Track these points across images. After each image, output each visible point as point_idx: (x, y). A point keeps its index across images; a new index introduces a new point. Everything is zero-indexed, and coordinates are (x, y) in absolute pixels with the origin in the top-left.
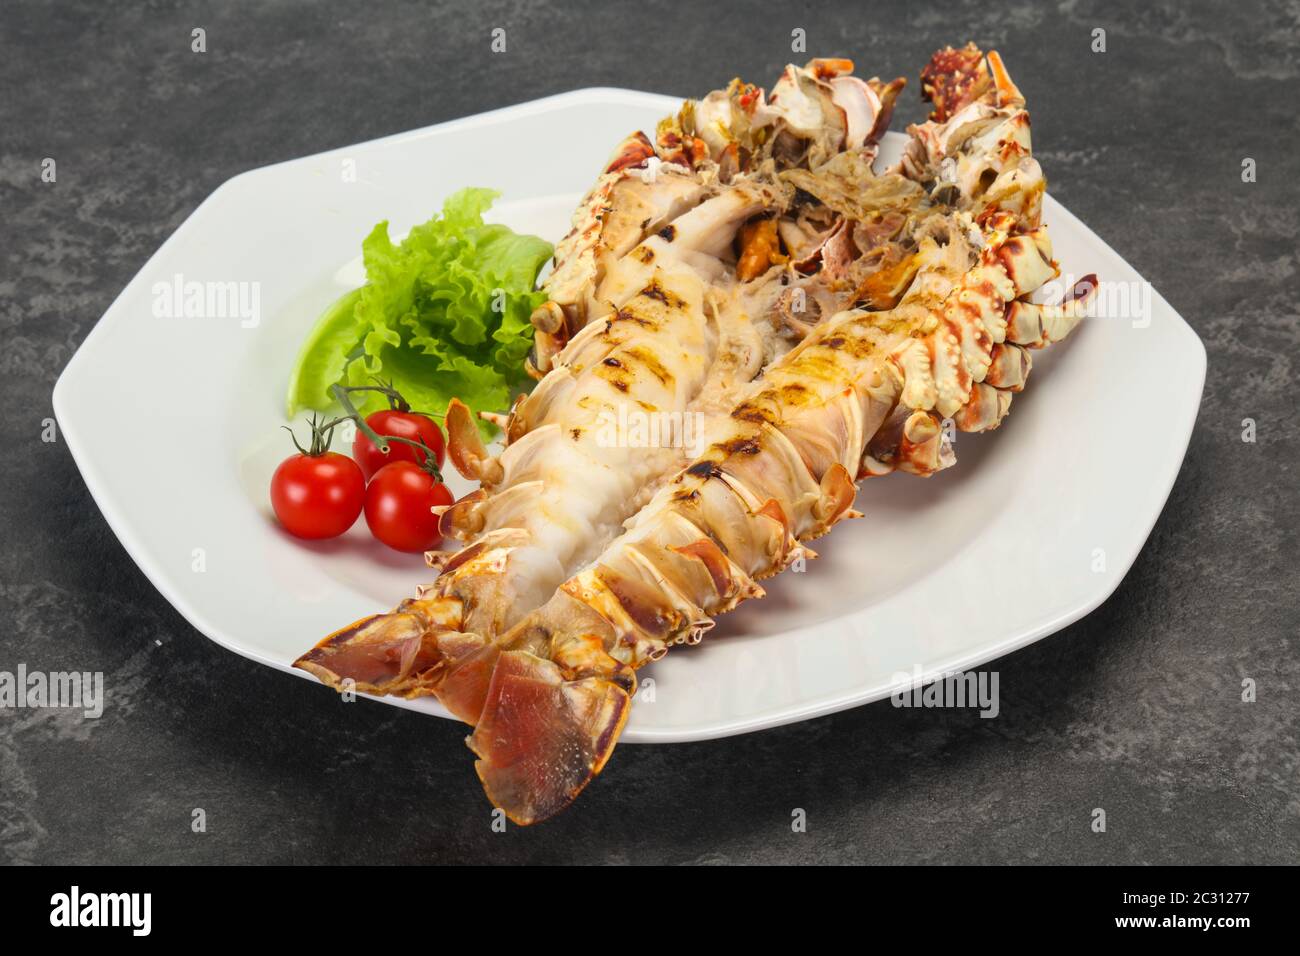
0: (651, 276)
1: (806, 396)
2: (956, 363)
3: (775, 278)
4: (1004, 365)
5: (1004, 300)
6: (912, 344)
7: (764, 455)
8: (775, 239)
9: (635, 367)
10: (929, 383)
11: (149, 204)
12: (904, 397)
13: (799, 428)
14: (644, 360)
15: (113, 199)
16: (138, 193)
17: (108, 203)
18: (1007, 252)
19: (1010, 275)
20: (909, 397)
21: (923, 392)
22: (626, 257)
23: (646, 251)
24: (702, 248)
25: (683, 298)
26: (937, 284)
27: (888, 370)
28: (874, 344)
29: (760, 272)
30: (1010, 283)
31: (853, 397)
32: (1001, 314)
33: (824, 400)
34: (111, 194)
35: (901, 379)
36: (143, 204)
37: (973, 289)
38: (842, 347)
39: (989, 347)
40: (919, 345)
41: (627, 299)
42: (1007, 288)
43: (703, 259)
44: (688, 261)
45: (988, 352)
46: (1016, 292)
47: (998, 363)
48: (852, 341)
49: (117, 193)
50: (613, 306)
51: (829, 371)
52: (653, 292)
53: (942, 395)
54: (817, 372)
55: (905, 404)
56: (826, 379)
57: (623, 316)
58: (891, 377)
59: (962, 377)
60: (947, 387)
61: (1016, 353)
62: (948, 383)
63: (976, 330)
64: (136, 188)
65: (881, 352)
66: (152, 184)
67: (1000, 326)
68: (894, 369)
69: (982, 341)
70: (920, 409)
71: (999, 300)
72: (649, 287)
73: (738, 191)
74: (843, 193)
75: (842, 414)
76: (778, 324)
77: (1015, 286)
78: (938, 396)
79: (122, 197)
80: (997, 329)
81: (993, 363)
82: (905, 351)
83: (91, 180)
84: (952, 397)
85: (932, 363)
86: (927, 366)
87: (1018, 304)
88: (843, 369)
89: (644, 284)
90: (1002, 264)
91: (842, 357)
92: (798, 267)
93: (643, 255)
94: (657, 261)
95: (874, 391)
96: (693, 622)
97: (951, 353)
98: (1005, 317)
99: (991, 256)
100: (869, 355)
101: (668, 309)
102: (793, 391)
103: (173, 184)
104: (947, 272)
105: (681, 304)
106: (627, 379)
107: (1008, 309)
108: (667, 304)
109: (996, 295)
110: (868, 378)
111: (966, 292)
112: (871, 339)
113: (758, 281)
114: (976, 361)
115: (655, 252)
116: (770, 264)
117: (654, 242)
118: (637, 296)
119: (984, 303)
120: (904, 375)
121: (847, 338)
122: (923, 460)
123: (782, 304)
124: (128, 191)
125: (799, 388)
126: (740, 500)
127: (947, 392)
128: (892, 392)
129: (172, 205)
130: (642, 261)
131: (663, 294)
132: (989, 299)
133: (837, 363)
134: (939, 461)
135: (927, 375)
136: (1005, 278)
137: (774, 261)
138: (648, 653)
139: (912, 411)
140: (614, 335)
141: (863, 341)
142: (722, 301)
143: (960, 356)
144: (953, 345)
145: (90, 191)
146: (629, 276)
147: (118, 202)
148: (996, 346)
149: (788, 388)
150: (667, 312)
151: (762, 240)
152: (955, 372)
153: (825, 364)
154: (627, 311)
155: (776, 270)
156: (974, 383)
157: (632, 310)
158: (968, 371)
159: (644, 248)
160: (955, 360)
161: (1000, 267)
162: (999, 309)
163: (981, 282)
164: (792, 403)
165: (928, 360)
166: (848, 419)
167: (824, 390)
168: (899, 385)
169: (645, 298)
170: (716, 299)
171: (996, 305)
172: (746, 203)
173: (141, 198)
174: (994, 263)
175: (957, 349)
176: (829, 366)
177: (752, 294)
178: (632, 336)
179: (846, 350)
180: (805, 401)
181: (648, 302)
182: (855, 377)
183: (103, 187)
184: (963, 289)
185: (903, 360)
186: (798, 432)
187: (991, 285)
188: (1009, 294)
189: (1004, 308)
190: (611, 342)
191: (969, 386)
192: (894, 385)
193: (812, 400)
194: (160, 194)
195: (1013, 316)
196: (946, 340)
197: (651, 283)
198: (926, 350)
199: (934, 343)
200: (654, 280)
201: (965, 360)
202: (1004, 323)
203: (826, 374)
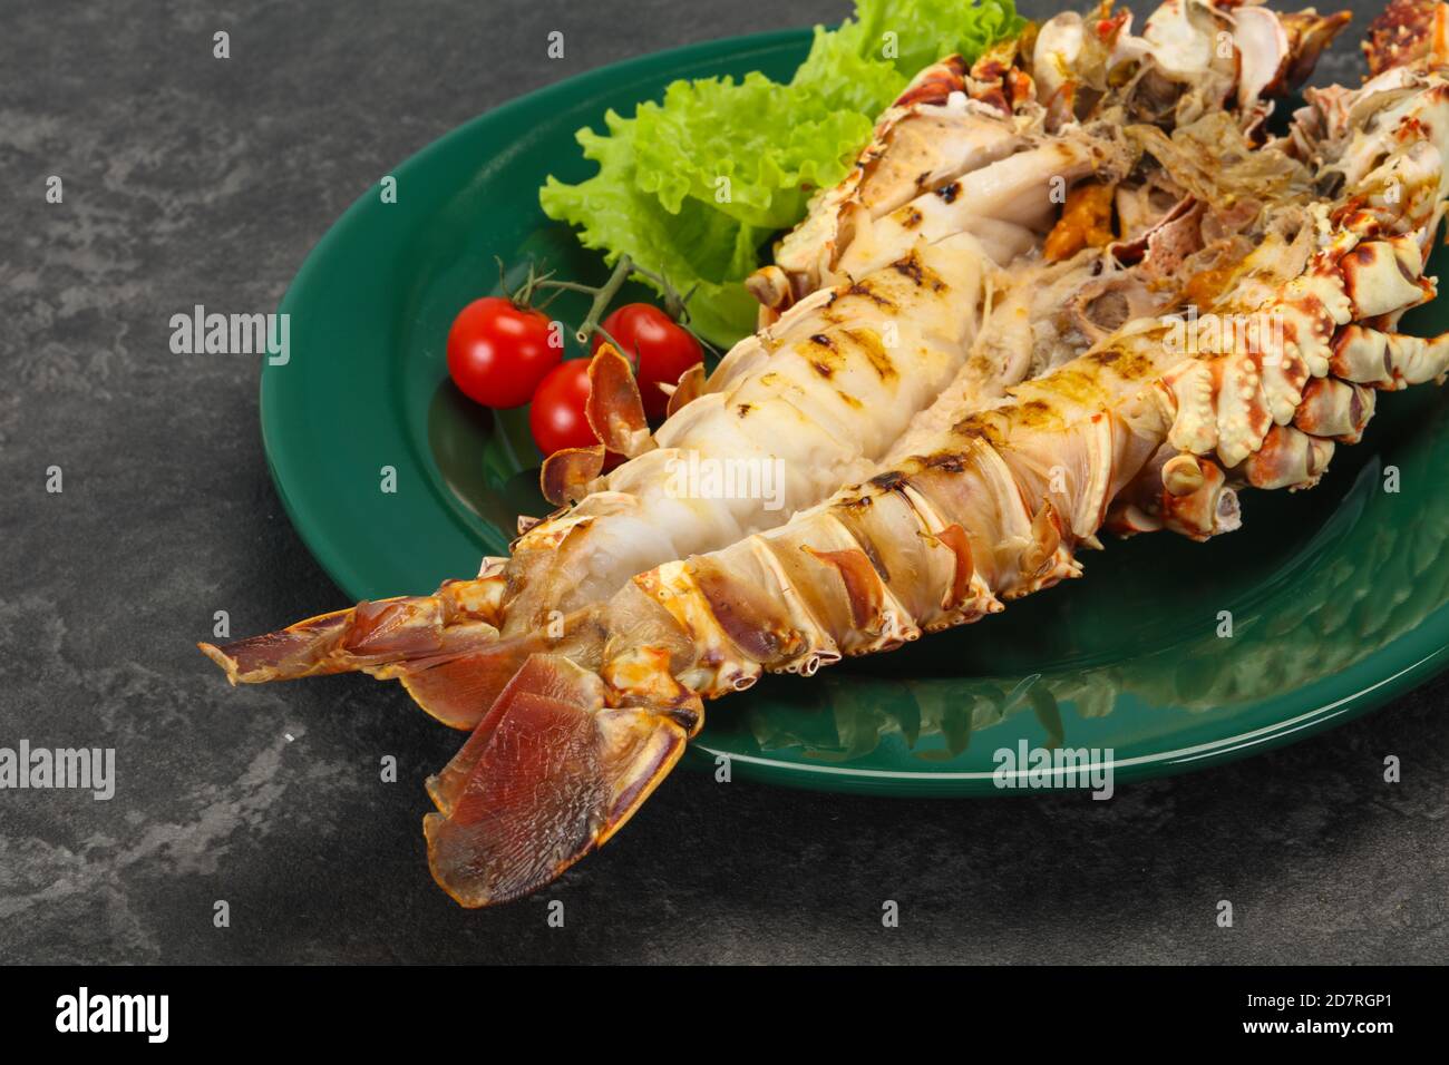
0: (910, 246)
1: (1047, 416)
2: (1248, 398)
3: (1086, 264)
4: (1322, 407)
5: (1334, 322)
6: (1191, 366)
7: (969, 477)
8: (1105, 211)
9: (849, 350)
10: (1206, 419)
11: (193, 165)
12: (1171, 435)
13: (1026, 453)
14: (866, 345)
15: (147, 160)
16: (178, 151)
17: (141, 166)
18: (1352, 261)
19: (1348, 289)
20: (1176, 435)
21: (1195, 430)
22: (885, 219)
23: (912, 214)
24: (1001, 213)
25: (944, 279)
26: (1254, 294)
27: (1155, 396)
28: (1151, 363)
29: (1068, 255)
30: (1346, 300)
31: (1104, 424)
32: (1325, 340)
33: (1067, 425)
34: (143, 153)
35: (1171, 410)
36: (186, 165)
37: (1291, 303)
38: (1114, 363)
39: (1301, 381)
40: (1202, 369)
41: (869, 272)
42: (1341, 306)
43: (1000, 229)
44: (974, 231)
45: (1298, 388)
46: (1353, 314)
47: (1313, 406)
48: (1129, 357)
49: (152, 151)
50: (849, 277)
51: (1086, 390)
52: (908, 267)
53: (1223, 438)
54: (1071, 390)
55: (1171, 444)
56: (1075, 399)
57: (858, 290)
58: (1157, 408)
59: (1256, 414)
60: (1231, 427)
61: (1344, 393)
62: (1234, 422)
63: (1286, 356)
64: (176, 144)
65: (1158, 373)
66: (193, 140)
67: (1321, 356)
68: (1163, 396)
69: (1293, 371)
70: (1188, 452)
71: (1326, 322)
72: (906, 258)
73: (1061, 146)
74: (1196, 164)
75: (1086, 445)
76: (1065, 326)
77: (1353, 305)
78: (1218, 437)
79: (158, 156)
80: (1316, 358)
81: (1304, 403)
82: (1181, 374)
83: (116, 138)
84: (1237, 441)
85: (1215, 396)
86: (1208, 397)
87: (1357, 330)
88: (1103, 391)
89: (898, 254)
90: (1341, 276)
91: (1108, 375)
92: (1116, 251)
93: (906, 217)
94: (925, 228)
95: (1132, 423)
96: (813, 649)
97: (1242, 383)
98: (1333, 343)
99: (1327, 264)
100: (1142, 376)
101: (919, 289)
102: (1033, 409)
103: (220, 139)
104: (1273, 279)
105: (939, 287)
106: (833, 362)
107: (1337, 335)
108: (919, 284)
109: (1323, 315)
110: (1131, 404)
111: (1281, 307)
112: (1150, 357)
113: (1063, 265)
114: (1279, 397)
115: (925, 215)
116: (1083, 244)
117: (929, 203)
118: (884, 268)
119: (1304, 324)
120: (1176, 406)
121: (1125, 353)
122: (1193, 517)
123: (1076, 300)
124: (165, 149)
125: (1041, 406)
126: (921, 523)
127: (1231, 433)
128: (1155, 425)
129: (223, 165)
130: (904, 225)
131: (919, 270)
132: (1311, 319)
133: (1099, 381)
134: (1215, 523)
135: (1206, 408)
136: (1340, 294)
137: (1090, 241)
138: (732, 680)
139: (1178, 453)
140: (837, 311)
141: (1141, 358)
142: (1004, 288)
143: (1257, 388)
144: (1248, 373)
145: (117, 151)
146: (881, 242)
147: (154, 164)
148: (1313, 381)
149: (1029, 405)
150: (916, 294)
151: (1084, 211)
152: (1247, 408)
153: (1085, 381)
154: (865, 284)
155: (1090, 253)
156: (1274, 426)
157: (871, 285)
158: (1266, 408)
159: (911, 209)
160: (1248, 392)
161: (1336, 278)
162: (1323, 333)
163: (1305, 296)
164: (1025, 423)
165: (1209, 388)
166: (1092, 452)
167: (1071, 413)
168: (1169, 419)
169: (894, 271)
170: (995, 285)
171: (1320, 327)
172: (1067, 163)
173: (183, 158)
174: (1330, 273)
175: (1253, 379)
176: (1088, 384)
177: (1046, 282)
178: (859, 314)
179: (1116, 368)
180: (1043, 422)
181: (895, 277)
182: (1116, 401)
183: (132, 145)
184: (1278, 302)
185: (1178, 388)
186: (1023, 458)
187: (1318, 301)
188: (1341, 314)
189: (1332, 332)
190: (830, 319)
191: (1264, 429)
192: (1162, 418)
193: (1052, 422)
194: (206, 152)
195: (1343, 346)
196: (1240, 365)
197: (909, 254)
198: (1209, 375)
199: (1223, 367)
200: (913, 251)
201: (1263, 395)
202: (1327, 351)
203: (1081, 393)
